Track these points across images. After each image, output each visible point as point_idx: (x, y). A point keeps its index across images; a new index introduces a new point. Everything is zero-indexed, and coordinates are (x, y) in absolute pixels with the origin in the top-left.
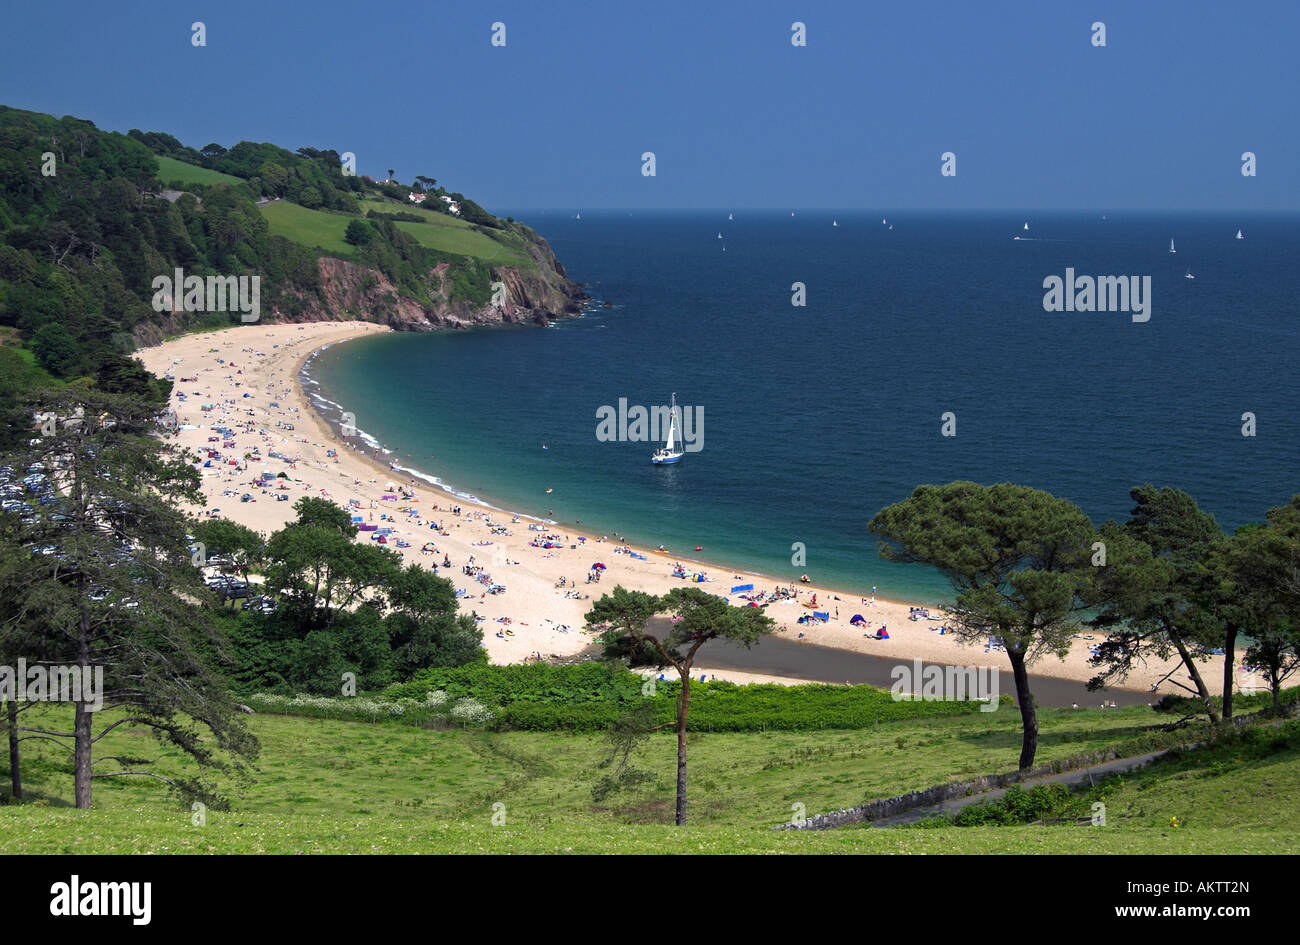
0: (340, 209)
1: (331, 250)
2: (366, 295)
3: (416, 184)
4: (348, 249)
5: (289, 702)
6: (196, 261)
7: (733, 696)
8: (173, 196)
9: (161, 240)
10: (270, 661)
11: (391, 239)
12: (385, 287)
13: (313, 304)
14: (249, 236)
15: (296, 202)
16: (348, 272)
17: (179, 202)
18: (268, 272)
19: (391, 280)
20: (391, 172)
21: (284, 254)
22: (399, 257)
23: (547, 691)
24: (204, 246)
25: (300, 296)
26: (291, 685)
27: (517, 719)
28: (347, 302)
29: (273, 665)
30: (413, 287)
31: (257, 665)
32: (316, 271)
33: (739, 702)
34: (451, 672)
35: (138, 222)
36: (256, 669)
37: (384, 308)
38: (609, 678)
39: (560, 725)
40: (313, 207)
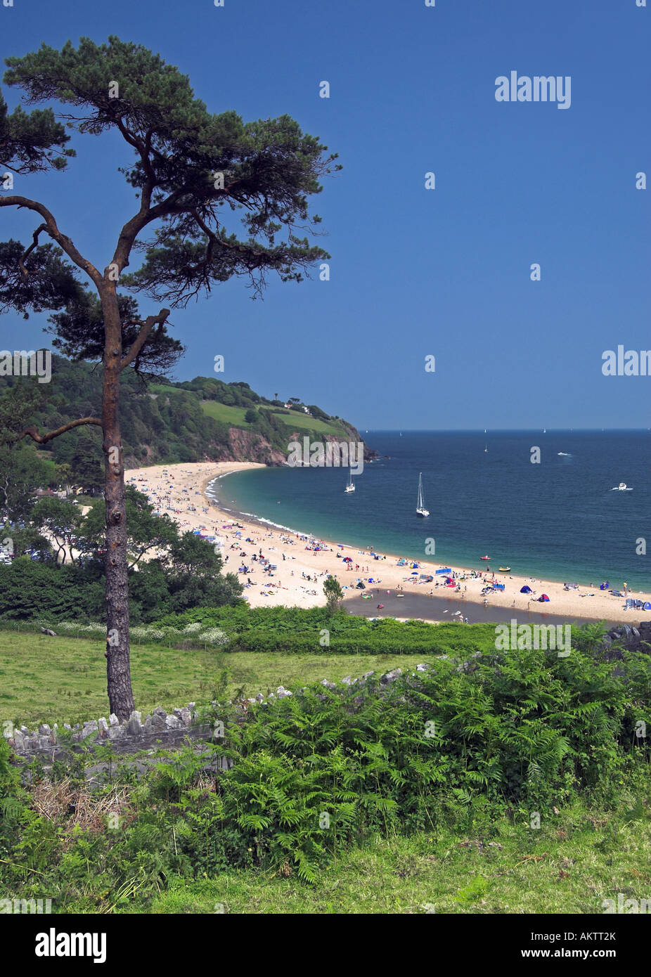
0: (244, 406)
1: (236, 424)
2: (254, 448)
3: (289, 401)
4: (246, 424)
5: (84, 628)
6: (163, 429)
7: (425, 630)
8: (154, 397)
9: (145, 417)
10: (77, 599)
11: (270, 420)
12: (264, 444)
13: (225, 452)
14: (193, 417)
15: (220, 402)
16: (245, 436)
17: (157, 399)
18: (202, 435)
19: (268, 441)
20: (276, 395)
21: (211, 426)
22: (273, 429)
23: (277, 624)
24: (169, 421)
25: (219, 448)
26: (89, 617)
27: (245, 642)
28: (244, 452)
29: (79, 602)
30: (280, 445)
31: (67, 601)
32: (228, 435)
33: (429, 633)
34: (208, 611)
35: (133, 407)
36: (65, 605)
37: (263, 455)
38: (329, 616)
39: (278, 647)
40: (230, 405)
